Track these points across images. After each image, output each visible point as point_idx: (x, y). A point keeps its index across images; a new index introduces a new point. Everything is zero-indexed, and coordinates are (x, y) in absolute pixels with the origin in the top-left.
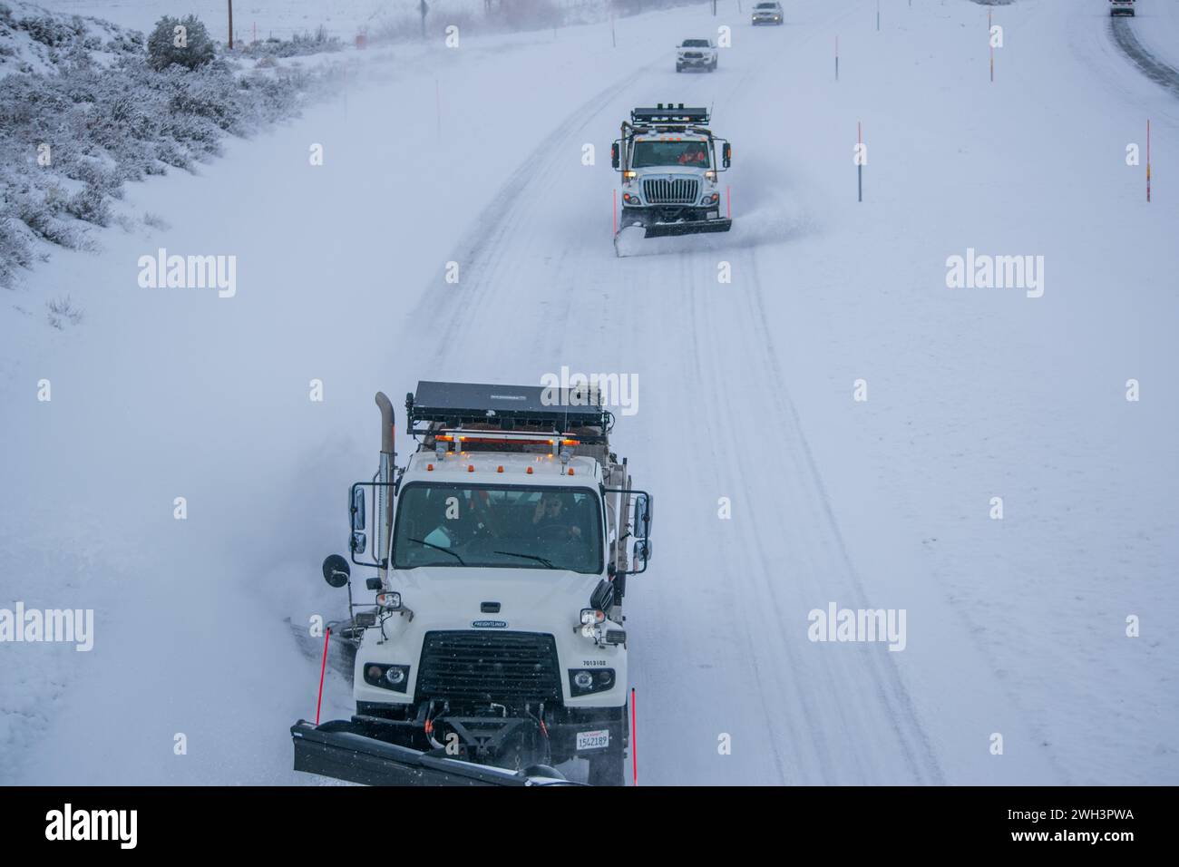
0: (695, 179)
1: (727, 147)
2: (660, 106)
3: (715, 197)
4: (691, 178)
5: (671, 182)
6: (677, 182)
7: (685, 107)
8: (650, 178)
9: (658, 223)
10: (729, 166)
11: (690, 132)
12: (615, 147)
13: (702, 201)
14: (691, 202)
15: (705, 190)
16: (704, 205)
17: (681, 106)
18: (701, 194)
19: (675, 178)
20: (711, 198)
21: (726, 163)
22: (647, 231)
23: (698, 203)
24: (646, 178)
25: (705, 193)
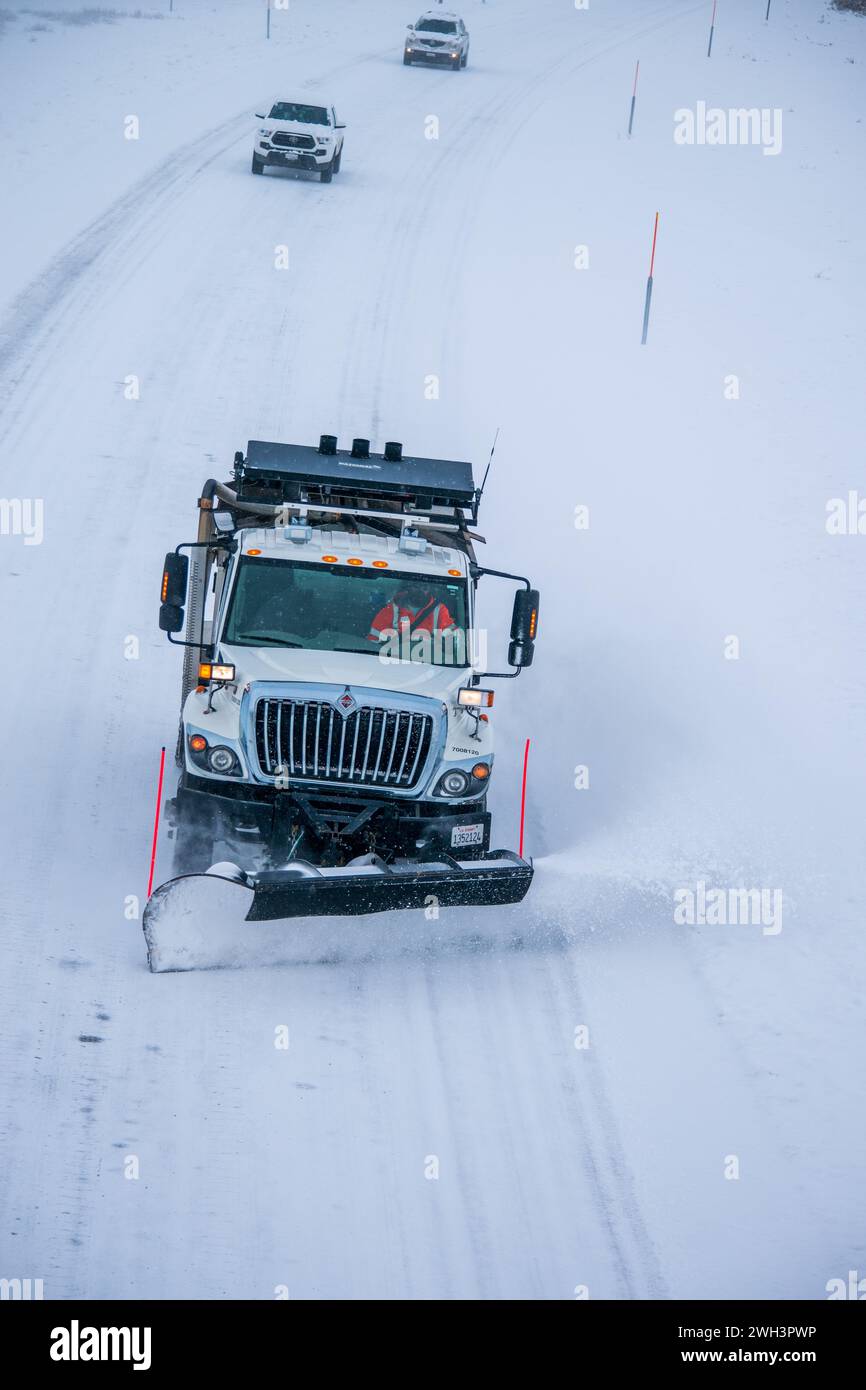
0: (424, 710)
1: (526, 606)
2: (328, 444)
3: (481, 772)
4: (412, 707)
5: (345, 713)
6: (365, 718)
7: (405, 453)
8: (281, 694)
9: (293, 867)
10: (527, 661)
11: (415, 543)
12: (176, 566)
13: (440, 785)
14: (403, 784)
15: (452, 751)
16: (443, 798)
17: (393, 451)
18: (439, 760)
19: (360, 701)
20: (468, 776)
21: (519, 651)
22: (257, 896)
23: (424, 789)
24: (268, 693)
25: (451, 758)
